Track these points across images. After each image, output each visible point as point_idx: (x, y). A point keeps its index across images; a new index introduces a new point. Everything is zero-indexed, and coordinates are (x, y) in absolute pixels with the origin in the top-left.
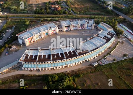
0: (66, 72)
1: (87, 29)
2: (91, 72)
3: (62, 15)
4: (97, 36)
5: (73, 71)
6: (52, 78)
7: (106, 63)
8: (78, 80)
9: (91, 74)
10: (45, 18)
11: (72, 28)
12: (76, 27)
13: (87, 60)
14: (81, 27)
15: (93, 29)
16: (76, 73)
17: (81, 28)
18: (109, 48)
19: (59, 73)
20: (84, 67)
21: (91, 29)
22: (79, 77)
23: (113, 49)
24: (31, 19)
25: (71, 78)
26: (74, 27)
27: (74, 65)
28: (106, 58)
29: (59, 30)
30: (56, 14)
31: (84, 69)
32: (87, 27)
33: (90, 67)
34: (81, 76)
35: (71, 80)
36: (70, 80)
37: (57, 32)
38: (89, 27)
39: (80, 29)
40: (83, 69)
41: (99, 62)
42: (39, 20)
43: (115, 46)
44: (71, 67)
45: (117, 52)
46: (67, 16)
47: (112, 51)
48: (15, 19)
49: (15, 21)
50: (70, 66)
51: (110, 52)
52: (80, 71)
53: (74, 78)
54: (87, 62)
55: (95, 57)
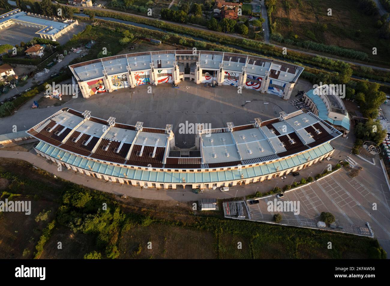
0: (120, 196)
1: (269, 92)
2: (181, 224)
3: (226, 35)
5: (137, 201)
6: (72, 197)
7: (241, 217)
8: (133, 230)
9: (177, 230)
10: (177, 35)
11: (222, 78)
12: (237, 79)
13: (194, 186)
14: (252, 84)
16: (140, 208)
17: (251, 87)
18: (293, 174)
19: (101, 192)
20: (173, 200)
21: (282, 98)
22: (140, 223)
23: (301, 183)
24: (141, 31)
25: (117, 215)
26: (228, 77)
27: (150, 185)
28: (257, 202)
29: (187, 76)
30: (212, 29)
31: (169, 208)
32: (271, 87)
34: (147, 222)
35: (114, 223)
36: (111, 222)
37: (177, 81)
38: (275, 90)
39: (247, 87)
40: (168, 205)
41: (225, 205)
42: (160, 37)
43: (318, 176)
44: (142, 187)
45: (311, 196)
46: (241, 41)
47: (294, 186)
48: (109, 24)
50: (138, 183)
51: (285, 188)
52: (156, 207)
53: (125, 220)
54: (194, 191)
55: (223, 186)
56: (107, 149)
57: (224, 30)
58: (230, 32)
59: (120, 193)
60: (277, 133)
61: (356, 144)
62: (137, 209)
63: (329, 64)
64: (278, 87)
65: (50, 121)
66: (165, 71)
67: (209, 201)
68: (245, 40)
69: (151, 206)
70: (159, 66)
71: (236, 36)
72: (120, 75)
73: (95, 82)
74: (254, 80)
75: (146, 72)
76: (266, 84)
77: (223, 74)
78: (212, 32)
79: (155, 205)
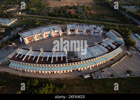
0: (51, 78)
1: (94, 35)
2: (78, 85)
4: (100, 44)
5: (58, 79)
6: (31, 82)
7: (100, 77)
8: (60, 91)
9: (77, 87)
10: (56, 21)
11: (77, 32)
12: (82, 32)
13: (79, 70)
14: (88, 33)
15: (100, 36)
16: (60, 82)
17: (87, 34)
18: (112, 60)
19: (42, 78)
20: (73, 76)
21: (99, 36)
22: (62, 87)
23: (116, 62)
24: (42, 20)
25: (51, 86)
26: (79, 31)
27: (62, 72)
28: (103, 71)
29: (64, 33)
31: (71, 80)
32: (94, 33)
33: (80, 78)
34: (65, 86)
35: (51, 90)
36: (50, 89)
37: (61, 35)
38: (96, 34)
39: (86, 34)
40: (71, 79)
41: (92, 74)
42: (50, 22)
43: (120, 59)
44: (59, 74)
45: (120, 66)
46: (79, 21)
47: (114, 64)
48: (29, 19)
49: (28, 21)
50: (57, 72)
51: (111, 65)
52: (66, 80)
53: (55, 87)
54: (79, 71)
55: (89, 68)
56: (42, 60)
57: (72, 18)
58: (74, 18)
59: (50, 77)
60: (103, 46)
61: (127, 47)
62: (59, 82)
63: (109, 25)
64: (97, 33)
65: (15, 53)
66: (56, 31)
67: (87, 74)
68: (80, 20)
69: (65, 80)
70: (54, 30)
71: (77, 19)
72: (39, 34)
73: (30, 38)
74: (88, 31)
75: (49, 32)
76: (92, 32)
77: (77, 30)
78: (68, 19)
79: (65, 79)
